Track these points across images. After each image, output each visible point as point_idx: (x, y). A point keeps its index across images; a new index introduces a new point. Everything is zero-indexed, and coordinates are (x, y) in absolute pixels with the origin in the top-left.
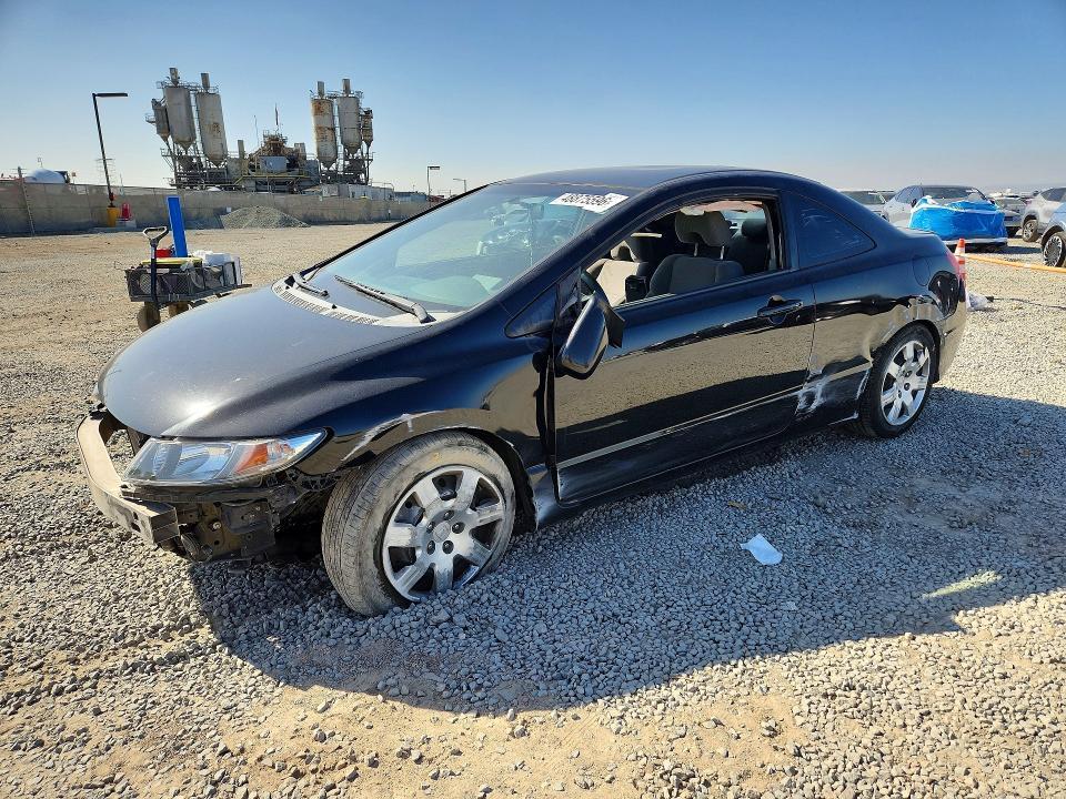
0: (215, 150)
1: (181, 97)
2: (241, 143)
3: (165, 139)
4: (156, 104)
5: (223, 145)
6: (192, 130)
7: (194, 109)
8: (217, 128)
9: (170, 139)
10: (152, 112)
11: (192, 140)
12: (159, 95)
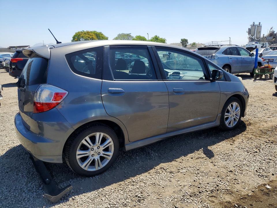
0: (258, 36)
1: (254, 27)
2: (264, 35)
3: (249, 35)
4: (249, 29)
5: (260, 36)
6: (255, 33)
7: (256, 29)
8: (260, 32)
9: (250, 35)
10: (248, 30)
11: (254, 35)
12: (250, 27)
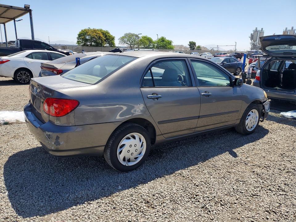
1: (256, 33)
3: (251, 41)
4: (251, 34)
6: (257, 39)
7: (258, 35)
9: (252, 41)
10: (250, 36)
11: (256, 41)
12: (252, 33)
